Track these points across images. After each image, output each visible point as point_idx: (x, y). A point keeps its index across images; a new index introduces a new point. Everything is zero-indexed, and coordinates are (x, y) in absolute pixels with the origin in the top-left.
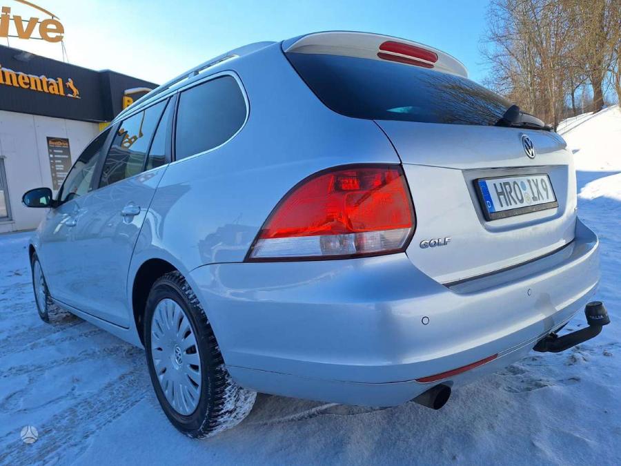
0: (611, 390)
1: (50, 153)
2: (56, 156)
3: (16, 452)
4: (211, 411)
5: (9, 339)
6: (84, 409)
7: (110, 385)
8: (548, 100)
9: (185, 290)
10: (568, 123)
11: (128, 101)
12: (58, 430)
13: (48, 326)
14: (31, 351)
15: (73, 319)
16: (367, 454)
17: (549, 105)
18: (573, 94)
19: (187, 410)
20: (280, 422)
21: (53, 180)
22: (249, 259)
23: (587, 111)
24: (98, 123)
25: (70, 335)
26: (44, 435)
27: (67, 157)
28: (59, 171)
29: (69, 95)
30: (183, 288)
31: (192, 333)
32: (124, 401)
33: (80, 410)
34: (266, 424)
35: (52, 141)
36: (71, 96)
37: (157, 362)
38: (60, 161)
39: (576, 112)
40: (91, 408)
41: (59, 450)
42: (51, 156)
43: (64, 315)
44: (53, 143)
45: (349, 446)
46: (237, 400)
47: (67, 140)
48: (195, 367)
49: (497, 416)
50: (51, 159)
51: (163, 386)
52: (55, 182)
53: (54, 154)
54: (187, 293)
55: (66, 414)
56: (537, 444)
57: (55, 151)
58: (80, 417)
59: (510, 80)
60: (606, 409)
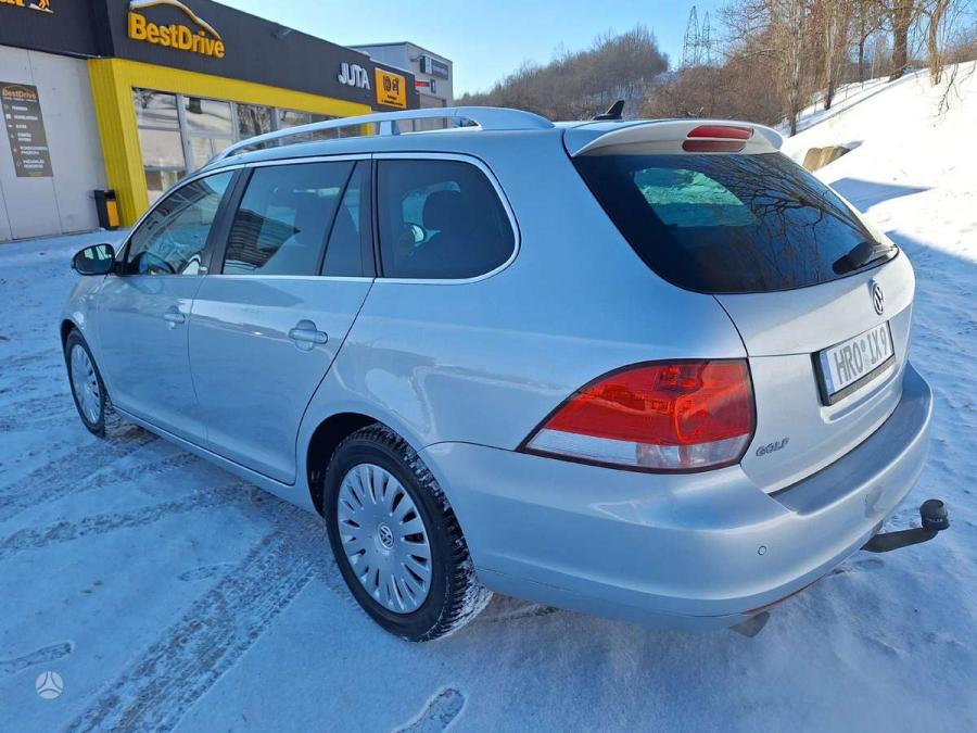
0: (922, 580)
1: (5, 112)
2: (16, 117)
3: (165, 656)
4: (446, 615)
5: (53, 465)
6: (233, 592)
7: (254, 554)
8: (823, 50)
9: (409, 462)
10: (850, 93)
11: (138, 22)
12: (209, 622)
13: (106, 444)
14: (99, 488)
15: (142, 434)
16: (634, 664)
17: (823, 62)
18: (861, 45)
19: (402, 607)
20: (512, 617)
21: (15, 161)
22: (522, 448)
23: (879, 74)
24: (86, 58)
25: (148, 463)
26: (192, 632)
27: (36, 118)
28: (26, 144)
29: (33, 6)
30: (406, 459)
31: (419, 517)
32: (285, 579)
33: (227, 593)
34: (495, 621)
35: (8, 90)
36: (37, 8)
37: (346, 539)
38: (24, 127)
39: (861, 73)
40: (242, 589)
41: (226, 654)
42: (8, 116)
43: (129, 428)
44: (9, 93)
45: (612, 654)
46: (476, 602)
47: (33, 89)
48: (421, 560)
49: (786, 614)
50: (7, 121)
51: (357, 571)
52: (19, 164)
53: (14, 113)
54: (412, 466)
55: (211, 601)
56: (840, 655)
57: (14, 107)
58: (232, 605)
59: (766, 11)
60: (916, 606)
